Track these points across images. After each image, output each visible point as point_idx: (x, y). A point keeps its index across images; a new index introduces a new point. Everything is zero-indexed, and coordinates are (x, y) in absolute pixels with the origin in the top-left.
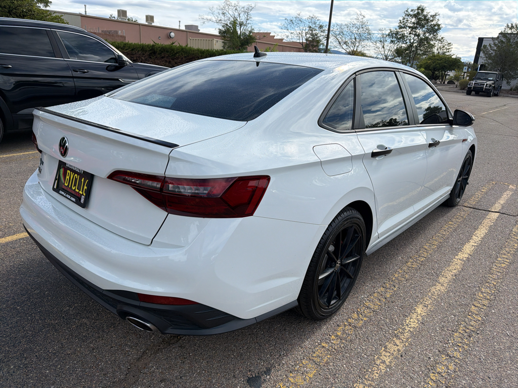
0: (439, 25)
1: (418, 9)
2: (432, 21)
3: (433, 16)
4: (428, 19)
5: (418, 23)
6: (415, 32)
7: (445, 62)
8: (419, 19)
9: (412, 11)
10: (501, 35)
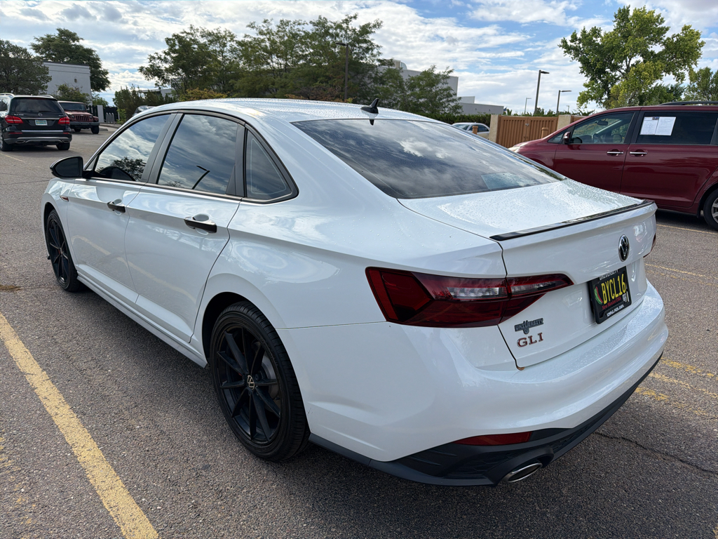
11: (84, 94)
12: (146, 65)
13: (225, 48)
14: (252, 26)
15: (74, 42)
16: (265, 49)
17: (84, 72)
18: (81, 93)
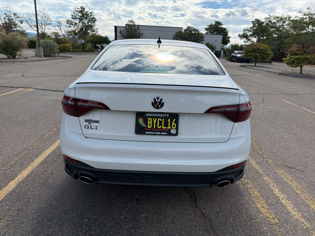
0: (95, 18)
1: (81, 8)
2: (91, 16)
3: (91, 13)
4: (88, 15)
5: (83, 16)
6: (82, 21)
7: (100, 39)
8: (83, 14)
9: (78, 9)
10: (126, 25)
11: (215, 46)
12: (242, 33)
13: (285, 24)
14: (300, 12)
15: (220, 26)
16: (305, 23)
17: (220, 37)
18: (214, 46)
